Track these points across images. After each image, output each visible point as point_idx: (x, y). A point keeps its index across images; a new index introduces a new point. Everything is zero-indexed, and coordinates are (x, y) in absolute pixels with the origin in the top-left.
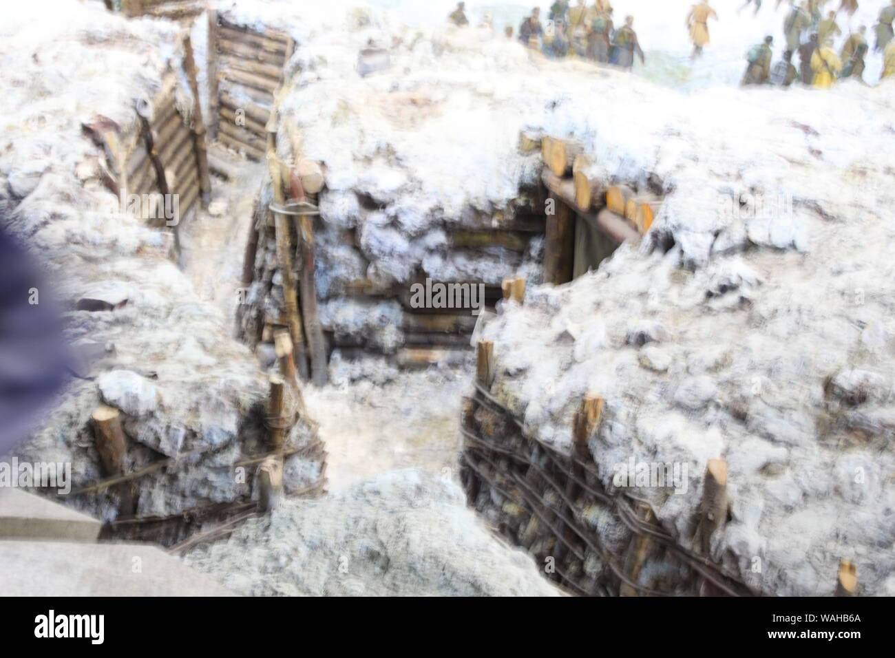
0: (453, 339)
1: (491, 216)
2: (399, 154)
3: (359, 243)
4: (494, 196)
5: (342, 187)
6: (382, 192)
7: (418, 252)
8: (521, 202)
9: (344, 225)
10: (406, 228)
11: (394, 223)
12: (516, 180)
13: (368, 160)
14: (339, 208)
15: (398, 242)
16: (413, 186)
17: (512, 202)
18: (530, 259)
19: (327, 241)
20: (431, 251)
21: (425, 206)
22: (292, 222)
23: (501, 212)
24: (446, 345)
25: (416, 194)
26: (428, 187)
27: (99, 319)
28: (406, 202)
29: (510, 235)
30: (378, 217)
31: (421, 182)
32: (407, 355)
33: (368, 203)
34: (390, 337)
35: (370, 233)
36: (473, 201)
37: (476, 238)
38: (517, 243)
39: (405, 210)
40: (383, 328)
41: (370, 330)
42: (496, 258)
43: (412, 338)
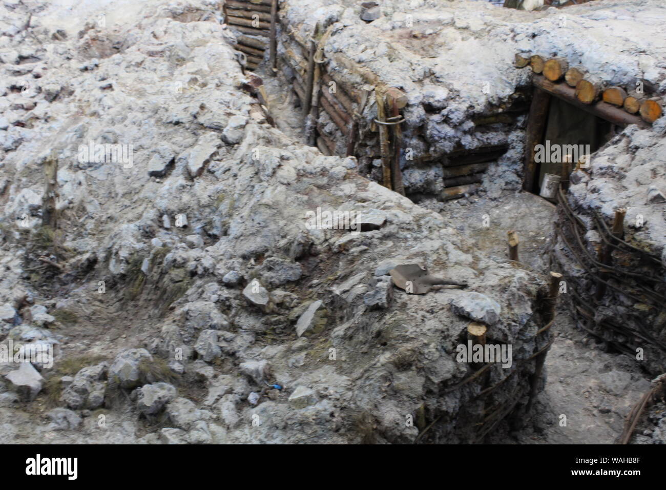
0: (469, 179)
1: (499, 107)
2: (437, 75)
3: (425, 134)
4: (502, 95)
5: (417, 102)
6: (439, 101)
7: (459, 134)
8: (516, 96)
9: (418, 125)
10: (453, 120)
11: (446, 120)
12: (514, 84)
13: (420, 81)
14: (416, 115)
15: (448, 130)
16: (454, 95)
17: (510, 97)
18: (518, 128)
19: (406, 136)
20: (465, 132)
21: (464, 106)
22: (390, 129)
23: (504, 103)
24: (465, 183)
25: (457, 99)
26: (463, 94)
27: (373, 237)
28: (453, 105)
29: (506, 115)
30: (436, 117)
31: (458, 91)
32: (447, 193)
33: (430, 109)
34: (439, 185)
35: (433, 127)
36: (490, 99)
37: (487, 120)
38: (510, 120)
39: (453, 110)
40: (435, 180)
41: (428, 183)
42: (496, 130)
43: (448, 182)
